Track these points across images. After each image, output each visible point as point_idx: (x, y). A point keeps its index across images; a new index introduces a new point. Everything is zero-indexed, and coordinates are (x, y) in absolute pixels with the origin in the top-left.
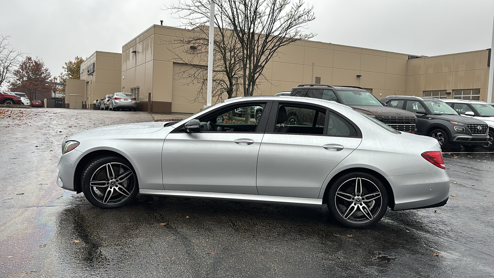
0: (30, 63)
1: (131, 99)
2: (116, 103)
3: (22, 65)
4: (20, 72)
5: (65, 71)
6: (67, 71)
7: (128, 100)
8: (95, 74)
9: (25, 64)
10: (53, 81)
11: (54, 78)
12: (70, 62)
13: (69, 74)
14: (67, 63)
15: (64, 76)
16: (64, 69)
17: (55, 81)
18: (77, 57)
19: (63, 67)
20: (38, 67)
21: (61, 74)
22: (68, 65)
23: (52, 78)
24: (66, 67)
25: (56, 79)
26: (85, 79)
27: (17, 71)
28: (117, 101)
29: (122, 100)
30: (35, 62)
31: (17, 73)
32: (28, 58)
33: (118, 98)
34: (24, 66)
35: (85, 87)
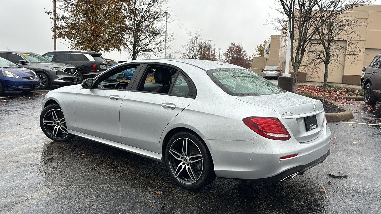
0: (233, 47)
1: (276, 71)
2: (264, 74)
3: (228, 49)
4: (227, 54)
5: (256, 52)
6: (258, 52)
7: (274, 71)
8: (269, 53)
9: (231, 48)
10: (249, 59)
11: (250, 57)
12: (260, 45)
13: (260, 54)
14: (258, 46)
15: (255, 56)
16: (256, 50)
17: (250, 59)
18: (266, 41)
19: (255, 49)
20: (239, 50)
21: (253, 54)
22: (258, 47)
23: (248, 57)
24: (257, 49)
25: (251, 58)
26: (266, 57)
27: (226, 54)
28: (265, 72)
29: (269, 72)
30: (237, 47)
31: (225, 55)
32: (233, 44)
33: (266, 70)
34: (230, 50)
35: (265, 63)
